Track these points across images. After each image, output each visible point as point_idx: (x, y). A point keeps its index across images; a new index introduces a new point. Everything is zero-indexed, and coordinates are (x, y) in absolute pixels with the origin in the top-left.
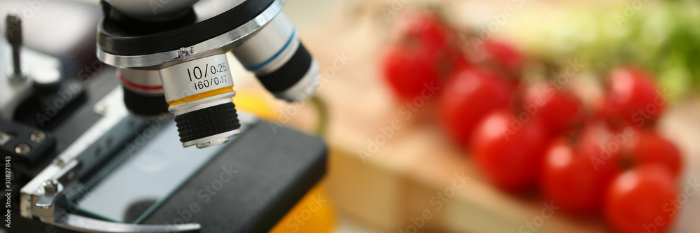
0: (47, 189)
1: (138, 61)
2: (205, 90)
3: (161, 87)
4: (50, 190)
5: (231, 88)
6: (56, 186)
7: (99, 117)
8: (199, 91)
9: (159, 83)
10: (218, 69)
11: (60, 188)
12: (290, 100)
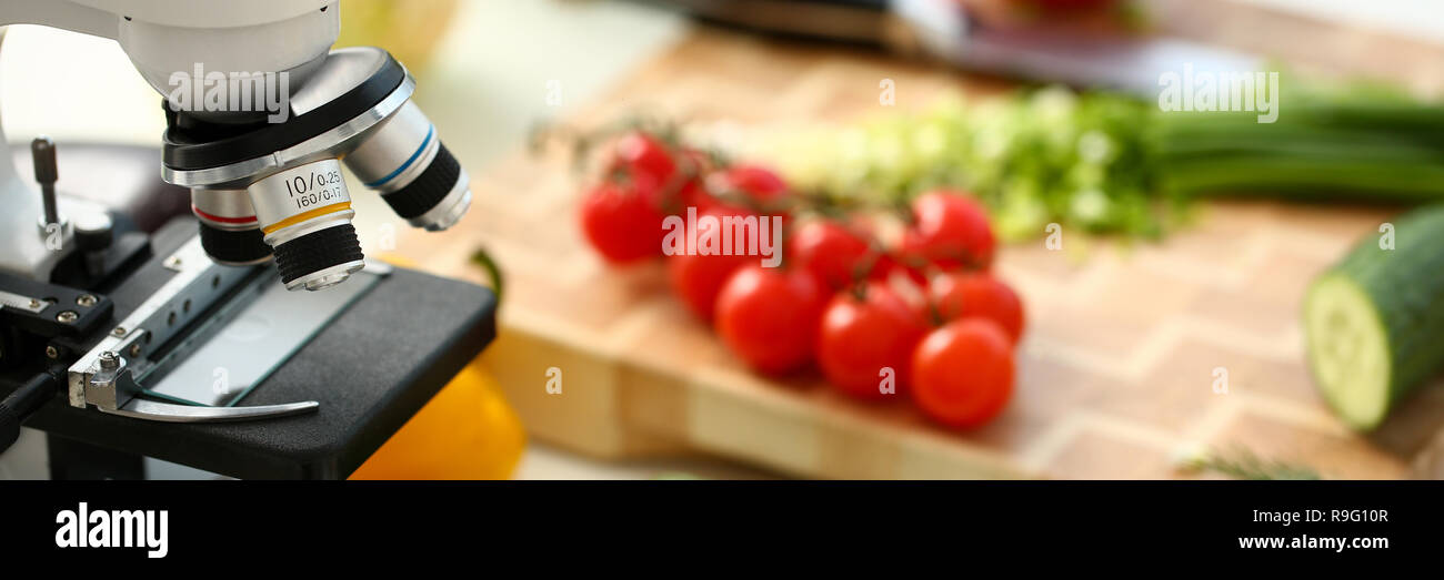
0: (103, 363)
1: (219, 174)
2: (312, 207)
3: (254, 218)
4: (108, 364)
5: (348, 204)
6: (116, 360)
7: (174, 272)
8: (304, 209)
9: (252, 214)
10: (328, 178)
11: (123, 362)
12: (433, 228)
